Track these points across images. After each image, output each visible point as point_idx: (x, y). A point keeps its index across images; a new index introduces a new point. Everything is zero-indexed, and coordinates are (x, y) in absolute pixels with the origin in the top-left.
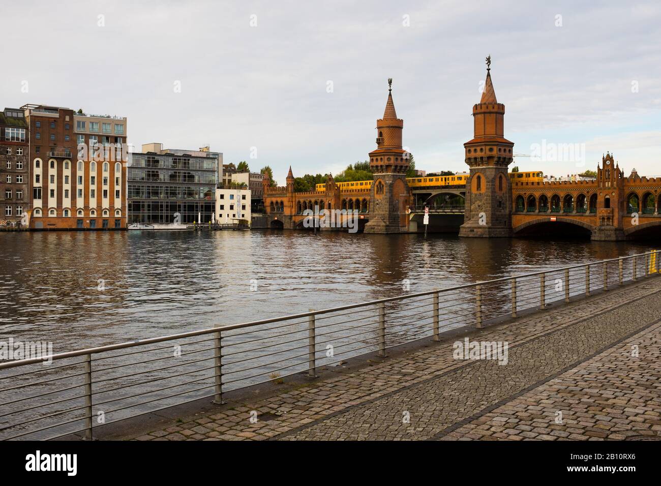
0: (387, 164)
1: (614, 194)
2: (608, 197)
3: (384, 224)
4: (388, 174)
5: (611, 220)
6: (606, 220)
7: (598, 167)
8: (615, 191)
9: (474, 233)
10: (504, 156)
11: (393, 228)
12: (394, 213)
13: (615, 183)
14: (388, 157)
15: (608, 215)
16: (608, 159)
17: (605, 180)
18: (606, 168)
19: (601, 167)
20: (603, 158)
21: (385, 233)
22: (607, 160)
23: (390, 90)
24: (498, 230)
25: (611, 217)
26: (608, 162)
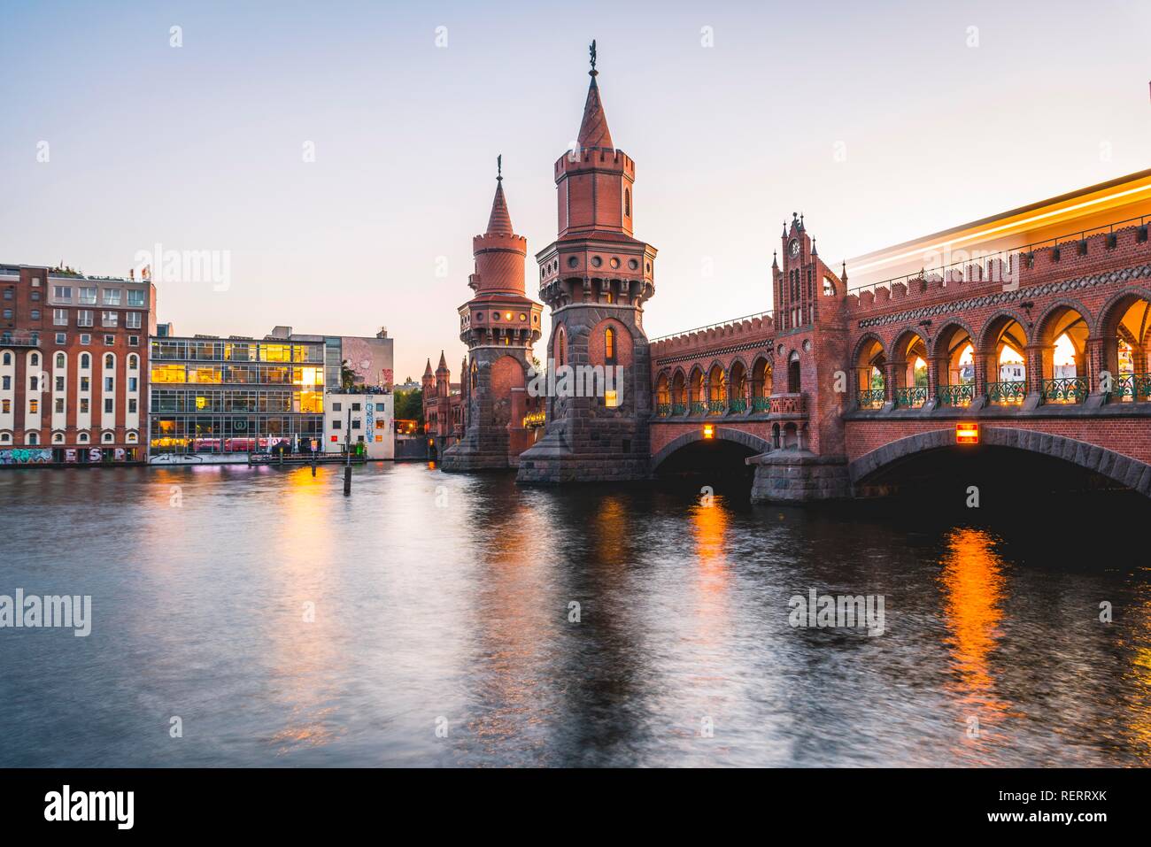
0: (477, 326)
1: (808, 347)
2: (795, 357)
3: (468, 450)
4: (482, 346)
5: (798, 433)
6: (782, 432)
7: (775, 266)
8: (811, 335)
9: (533, 471)
10: (613, 277)
11: (492, 458)
12: (494, 428)
13: (812, 309)
14: (478, 311)
15: (788, 415)
16: (796, 237)
17: (791, 306)
18: (791, 268)
19: (781, 268)
20: (784, 237)
21: (468, 468)
22: (793, 241)
23: (500, 179)
24: (598, 463)
25: (798, 423)
26: (796, 248)
